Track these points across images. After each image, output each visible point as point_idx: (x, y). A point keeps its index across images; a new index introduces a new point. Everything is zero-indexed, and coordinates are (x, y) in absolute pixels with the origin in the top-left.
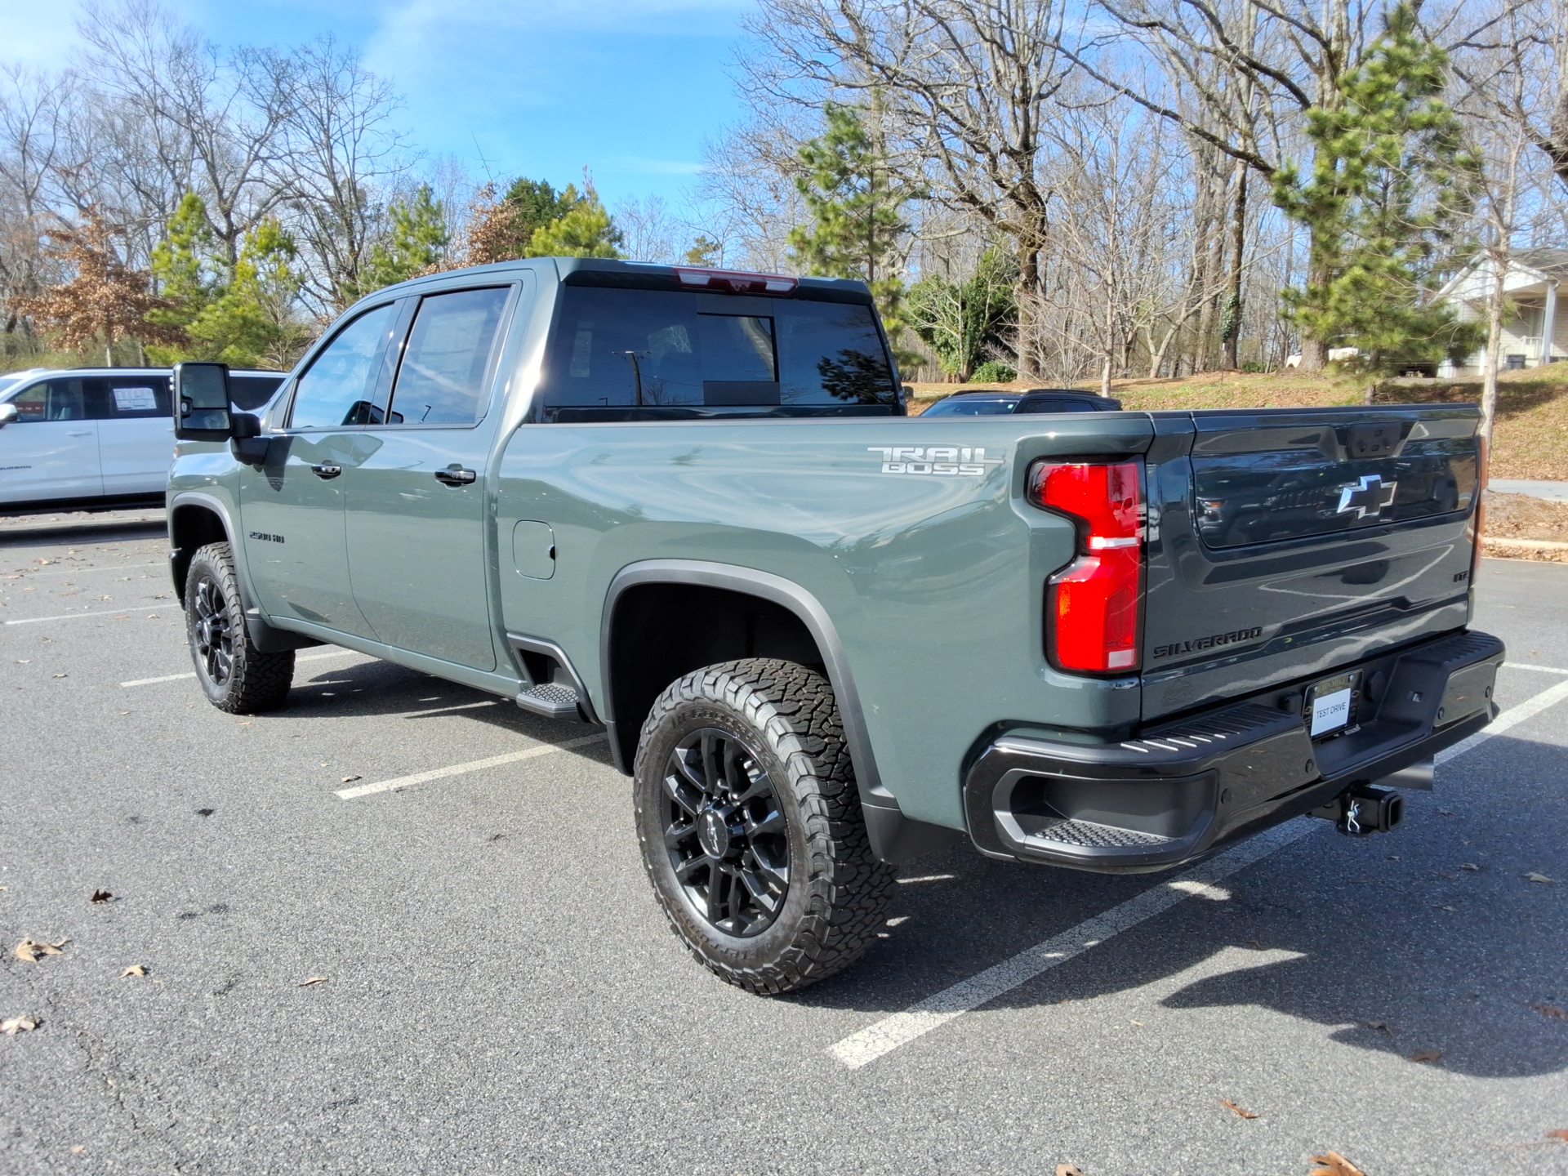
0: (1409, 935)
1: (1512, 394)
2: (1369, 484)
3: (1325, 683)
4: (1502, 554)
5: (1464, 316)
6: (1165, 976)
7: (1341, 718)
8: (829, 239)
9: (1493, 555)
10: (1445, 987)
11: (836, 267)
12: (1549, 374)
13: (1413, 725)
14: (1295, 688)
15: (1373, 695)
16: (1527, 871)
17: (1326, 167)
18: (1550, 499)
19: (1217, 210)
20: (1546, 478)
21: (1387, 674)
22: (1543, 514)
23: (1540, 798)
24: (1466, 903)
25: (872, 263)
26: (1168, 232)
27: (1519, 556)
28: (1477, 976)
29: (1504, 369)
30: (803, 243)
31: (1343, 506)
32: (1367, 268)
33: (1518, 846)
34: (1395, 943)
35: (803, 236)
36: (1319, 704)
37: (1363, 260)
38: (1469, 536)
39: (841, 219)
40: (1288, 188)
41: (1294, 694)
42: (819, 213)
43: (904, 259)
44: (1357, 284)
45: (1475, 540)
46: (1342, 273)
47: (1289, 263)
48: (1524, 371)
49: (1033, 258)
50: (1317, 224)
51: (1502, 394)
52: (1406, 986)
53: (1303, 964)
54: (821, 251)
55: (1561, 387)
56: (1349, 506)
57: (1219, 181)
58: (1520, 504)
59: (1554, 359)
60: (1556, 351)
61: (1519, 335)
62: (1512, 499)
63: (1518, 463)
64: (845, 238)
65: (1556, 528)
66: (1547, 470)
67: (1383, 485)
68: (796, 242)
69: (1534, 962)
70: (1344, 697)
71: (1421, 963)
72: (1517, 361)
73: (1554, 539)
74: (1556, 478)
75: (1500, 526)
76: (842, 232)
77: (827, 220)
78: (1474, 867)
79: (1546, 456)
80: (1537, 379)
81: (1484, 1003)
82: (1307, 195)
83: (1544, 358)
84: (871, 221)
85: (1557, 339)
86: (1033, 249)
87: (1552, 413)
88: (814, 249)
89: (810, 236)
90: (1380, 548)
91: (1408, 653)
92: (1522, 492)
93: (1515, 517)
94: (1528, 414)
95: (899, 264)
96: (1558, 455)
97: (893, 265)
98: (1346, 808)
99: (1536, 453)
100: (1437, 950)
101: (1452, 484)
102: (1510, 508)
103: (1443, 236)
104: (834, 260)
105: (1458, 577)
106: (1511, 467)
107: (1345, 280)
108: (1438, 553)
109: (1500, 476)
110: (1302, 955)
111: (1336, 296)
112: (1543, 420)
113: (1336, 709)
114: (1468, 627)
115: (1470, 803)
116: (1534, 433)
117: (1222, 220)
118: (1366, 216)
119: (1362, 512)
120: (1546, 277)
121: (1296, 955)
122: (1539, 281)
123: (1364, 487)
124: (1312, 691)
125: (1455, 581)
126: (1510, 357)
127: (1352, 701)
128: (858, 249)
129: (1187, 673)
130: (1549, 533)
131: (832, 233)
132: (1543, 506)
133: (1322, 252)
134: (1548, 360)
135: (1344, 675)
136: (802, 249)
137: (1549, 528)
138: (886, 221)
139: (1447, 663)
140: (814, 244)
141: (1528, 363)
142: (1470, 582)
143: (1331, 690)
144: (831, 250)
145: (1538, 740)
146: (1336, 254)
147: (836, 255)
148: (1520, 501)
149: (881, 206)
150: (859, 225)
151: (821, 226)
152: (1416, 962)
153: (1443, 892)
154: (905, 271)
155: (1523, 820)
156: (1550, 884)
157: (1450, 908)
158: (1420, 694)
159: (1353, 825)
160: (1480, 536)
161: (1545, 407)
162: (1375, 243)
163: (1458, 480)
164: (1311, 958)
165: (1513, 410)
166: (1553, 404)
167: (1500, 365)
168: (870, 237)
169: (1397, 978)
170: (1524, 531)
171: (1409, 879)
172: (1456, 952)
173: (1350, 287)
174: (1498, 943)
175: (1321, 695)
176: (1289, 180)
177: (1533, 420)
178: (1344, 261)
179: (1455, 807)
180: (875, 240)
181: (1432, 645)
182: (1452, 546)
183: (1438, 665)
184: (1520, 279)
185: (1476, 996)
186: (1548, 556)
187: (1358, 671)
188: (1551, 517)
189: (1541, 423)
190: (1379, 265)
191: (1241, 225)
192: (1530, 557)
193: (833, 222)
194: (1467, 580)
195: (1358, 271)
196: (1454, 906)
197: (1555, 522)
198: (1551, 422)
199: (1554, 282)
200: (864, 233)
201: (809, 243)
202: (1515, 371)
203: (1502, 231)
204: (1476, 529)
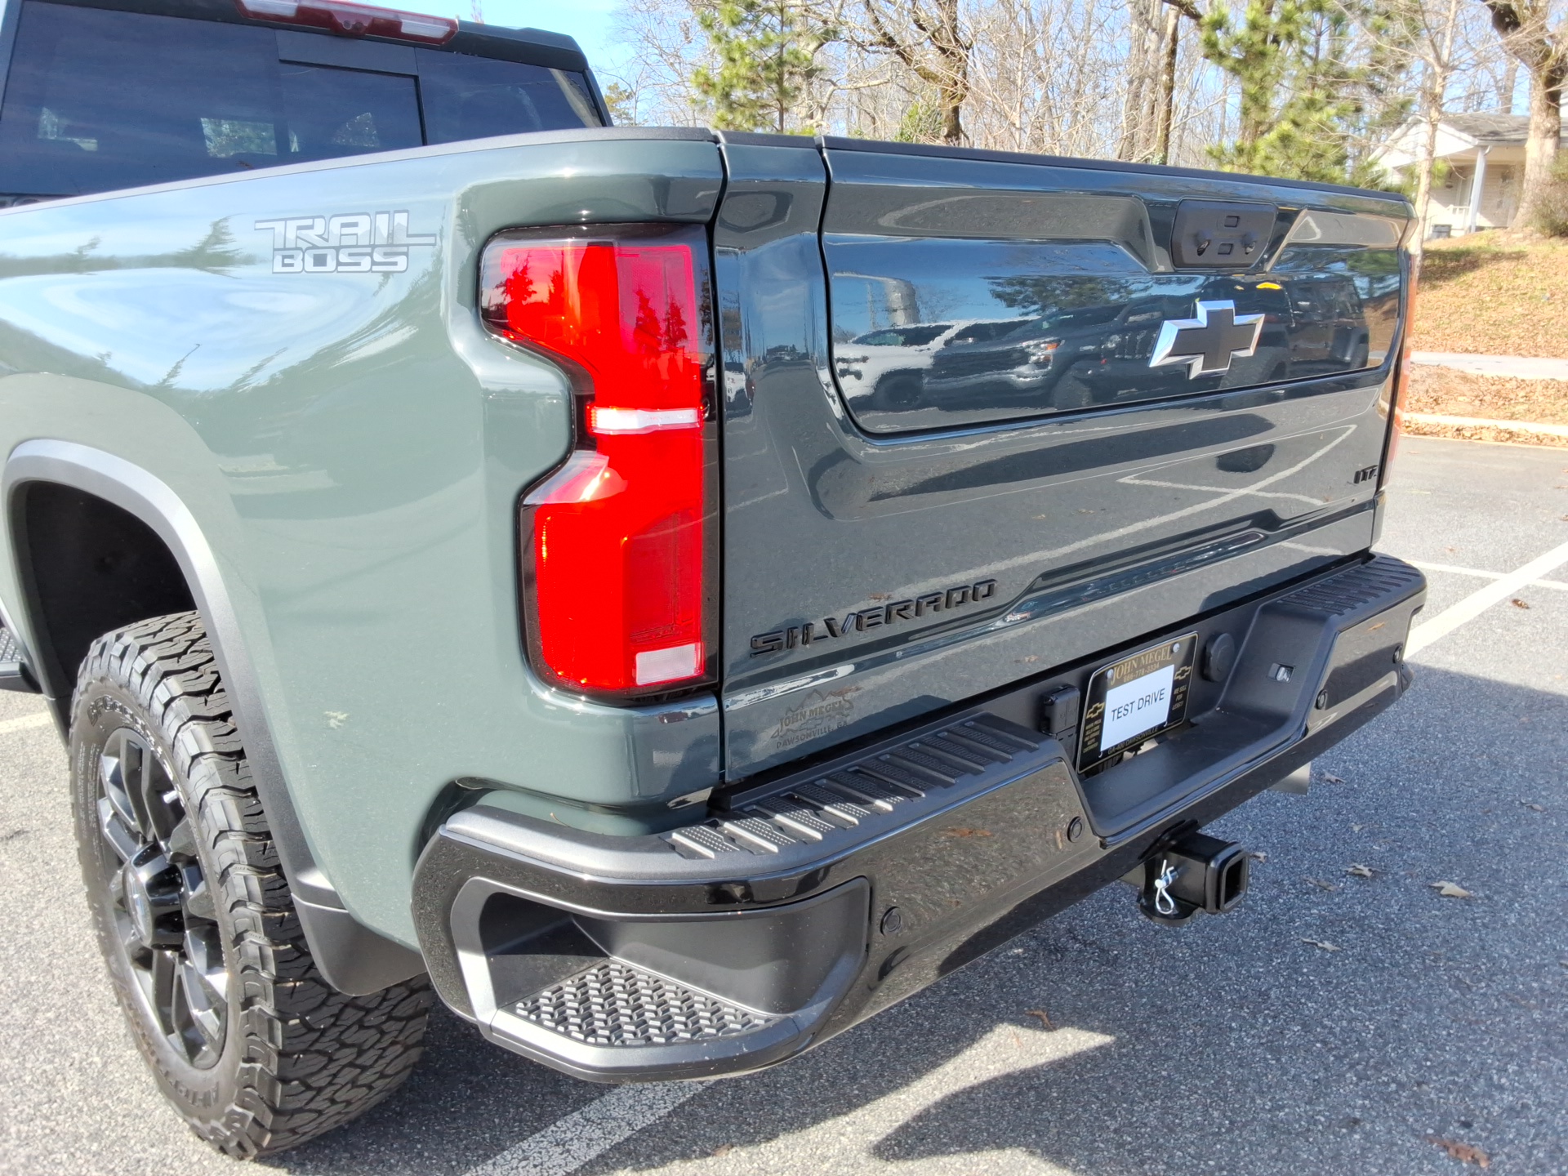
0: (1265, 995)
1: (1437, 262)
2: (1211, 315)
3: (1130, 659)
4: (1419, 431)
5: (1394, 180)
6: (896, 1088)
7: (1159, 714)
8: (735, 81)
9: (1409, 433)
10: (1309, 1102)
11: (743, 113)
12: (1475, 243)
13: (1276, 721)
14: (1071, 677)
15: (1214, 673)
16: (1434, 880)
17: (1258, 11)
18: (1471, 372)
19: (1151, 68)
20: (1467, 351)
21: (1238, 636)
22: (1465, 388)
23: (1455, 755)
24: (1351, 936)
25: (782, 111)
26: (1101, 90)
27: (1437, 434)
28: (1360, 1079)
29: (1429, 239)
30: (707, 86)
31: (1161, 355)
32: (1296, 124)
33: (1424, 832)
34: (1245, 1012)
35: (707, 79)
36: (1114, 698)
37: (1292, 114)
38: (1383, 410)
39: (747, 60)
40: (1219, 34)
41: (1067, 688)
42: (725, 52)
43: (823, 110)
44: (1285, 139)
45: (1391, 416)
46: (1270, 128)
47: (1222, 127)
48: (1450, 240)
49: (956, 110)
50: (1247, 74)
51: (1427, 262)
52: (1253, 1100)
53: (1105, 1056)
54: (727, 95)
55: (1487, 256)
56: (1171, 355)
57: (1154, 36)
58: (1440, 376)
59: (1480, 229)
60: (1482, 221)
61: (1446, 204)
62: (1433, 370)
63: (1439, 335)
64: (753, 82)
65: (1477, 403)
66: (1468, 342)
67: (1239, 320)
68: (699, 85)
69: (1442, 1048)
70: (1162, 680)
71: (1277, 1052)
72: (1443, 231)
73: (1474, 415)
74: (1476, 351)
75: (1418, 401)
76: (750, 74)
77: (733, 60)
78: (1366, 871)
79: (1467, 328)
80: (1462, 247)
81: (1367, 1136)
82: (1238, 42)
83: (1470, 228)
84: (781, 63)
85: (1483, 209)
86: (955, 102)
87: (1476, 283)
88: (719, 92)
89: (716, 79)
90: (1263, 425)
91: (1277, 599)
92: (1442, 365)
93: (1435, 391)
94: (1452, 283)
95: (818, 116)
96: (1479, 327)
97: (811, 117)
98: (1152, 874)
99: (1458, 324)
100: (1304, 1026)
101: (1364, 339)
102: (1429, 381)
103: (1375, 90)
104: (742, 105)
105: (1361, 476)
106: (1431, 339)
107: (1272, 136)
108: (1332, 435)
109: (1419, 349)
110: (1107, 1039)
111: (1262, 153)
112: (1467, 290)
113: (1146, 701)
114: (1373, 550)
115: (1365, 763)
116: (1457, 304)
117: (1155, 81)
118: (1297, 67)
119: (1197, 367)
120: (1477, 142)
121: (1097, 1040)
122: (1470, 147)
123: (1202, 320)
124: (1103, 676)
125: (1356, 481)
126: (1436, 226)
127: (1176, 684)
128: (768, 93)
129: (859, 667)
130: (1470, 408)
131: (737, 75)
132: (1465, 379)
133: (1250, 104)
134: (1473, 229)
135: (1162, 646)
136: (706, 92)
137: (1470, 403)
138: (796, 62)
139: (1334, 617)
140: (719, 87)
141: (1453, 233)
142: (1379, 484)
143: (1137, 672)
144: (737, 94)
145: (1454, 669)
146: (1264, 108)
147: (743, 100)
148: (1441, 374)
149: (790, 47)
150: (767, 67)
151: (727, 68)
152: (1271, 1050)
153: (1320, 916)
154: (824, 124)
155: (1433, 791)
156: (1467, 901)
157: (1327, 945)
158: (1290, 669)
159: (1162, 899)
160: (1397, 411)
161: (1469, 277)
162: (1306, 95)
163: (1371, 335)
164: (1120, 1044)
165: (1437, 279)
166: (1478, 273)
167: (1426, 237)
168: (779, 81)
169: (1240, 1085)
170: (1443, 406)
171: (1275, 892)
172: (1331, 1031)
173: (1278, 143)
174: (1392, 1011)
175: (1120, 682)
176: (1218, 24)
177: (1456, 289)
178: (1273, 116)
179: (1346, 770)
180: (786, 84)
181: (1316, 583)
182: (1354, 427)
183: (1321, 620)
184: (1453, 144)
185: (1356, 1121)
186: (1468, 434)
187: (1189, 636)
188: (1472, 390)
189: (1464, 293)
190: (1308, 121)
191: (1172, 80)
192: (1449, 434)
193: (738, 63)
194: (1374, 479)
195: (1286, 126)
196: (1334, 942)
197: (1476, 397)
198: (1474, 292)
199: (1485, 148)
200: (773, 75)
201: (714, 86)
202: (1441, 239)
203: (1438, 69)
204: (1393, 402)
